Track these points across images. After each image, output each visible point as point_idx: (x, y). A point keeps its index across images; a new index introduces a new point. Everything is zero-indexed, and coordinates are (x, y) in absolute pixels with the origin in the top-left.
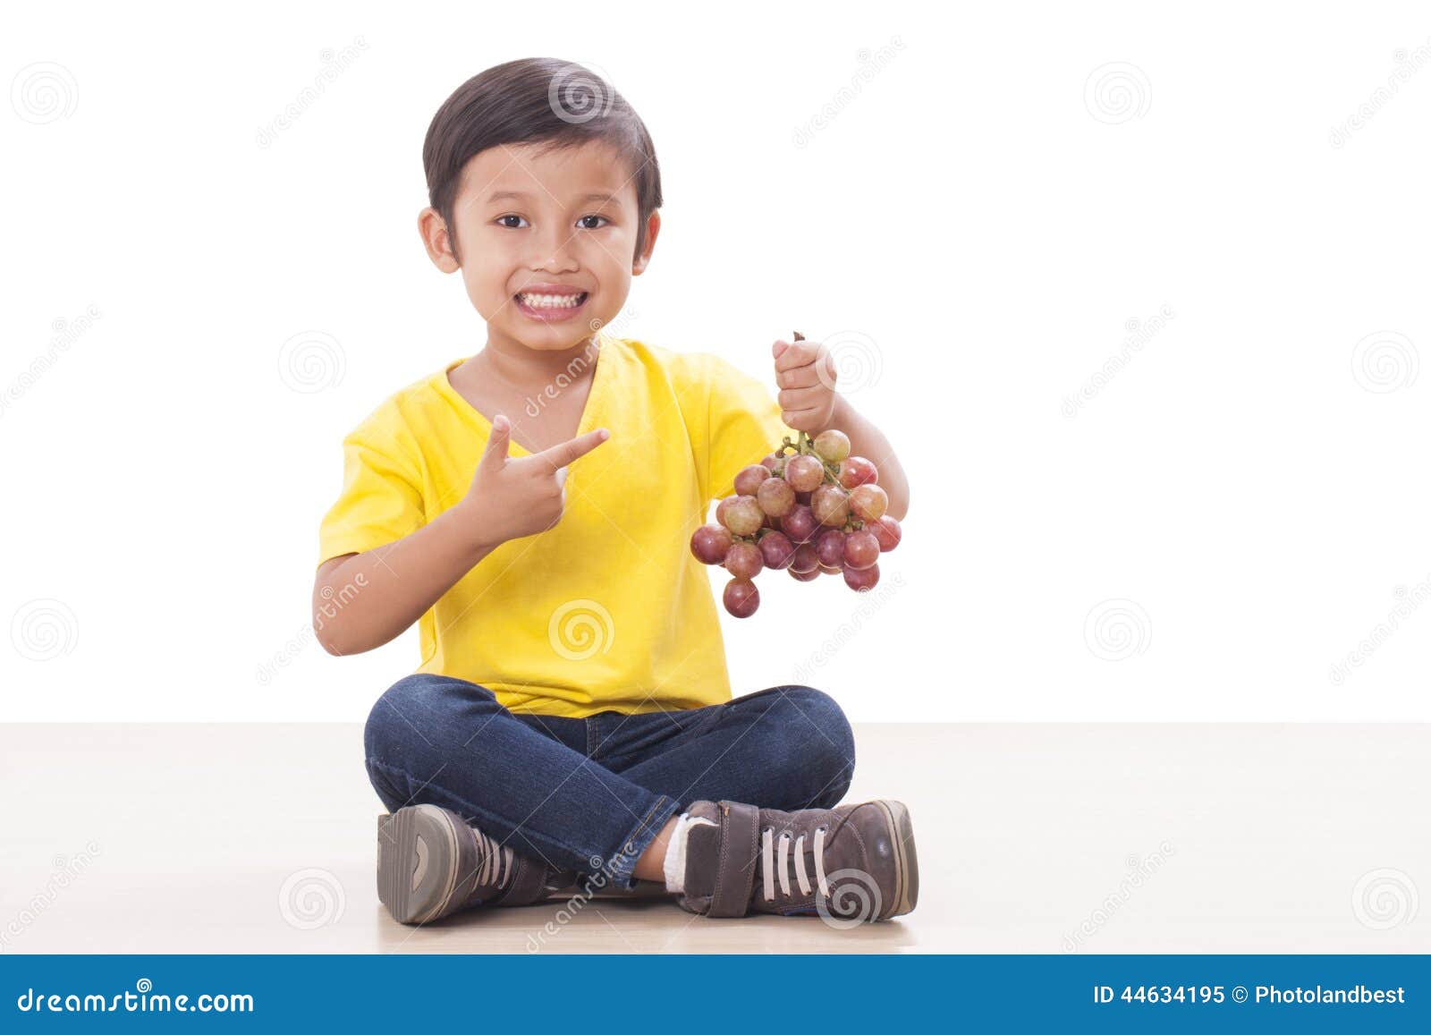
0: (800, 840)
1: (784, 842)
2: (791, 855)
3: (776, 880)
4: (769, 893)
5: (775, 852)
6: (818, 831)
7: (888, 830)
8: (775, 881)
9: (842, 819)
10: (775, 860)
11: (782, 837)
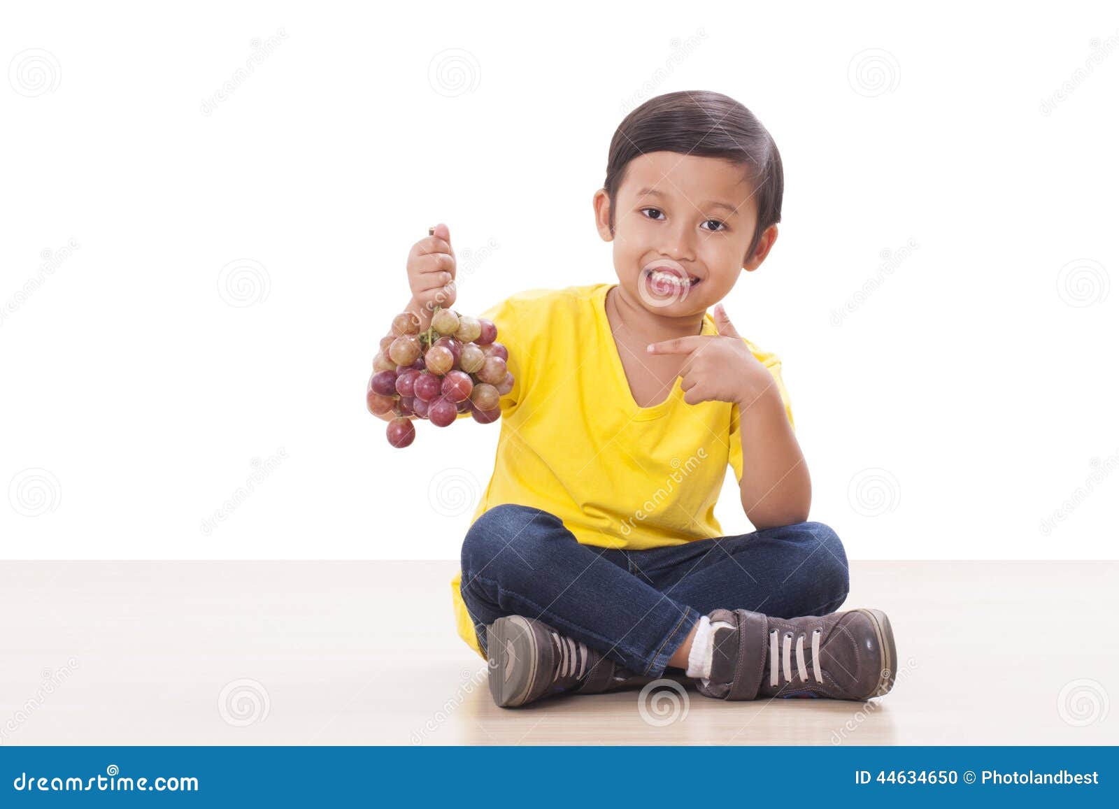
0: (800, 640)
1: (787, 641)
2: (793, 651)
3: (781, 670)
4: (774, 680)
5: (780, 649)
6: (815, 633)
7: (875, 630)
8: (779, 671)
9: (835, 623)
10: (781, 655)
11: (786, 637)
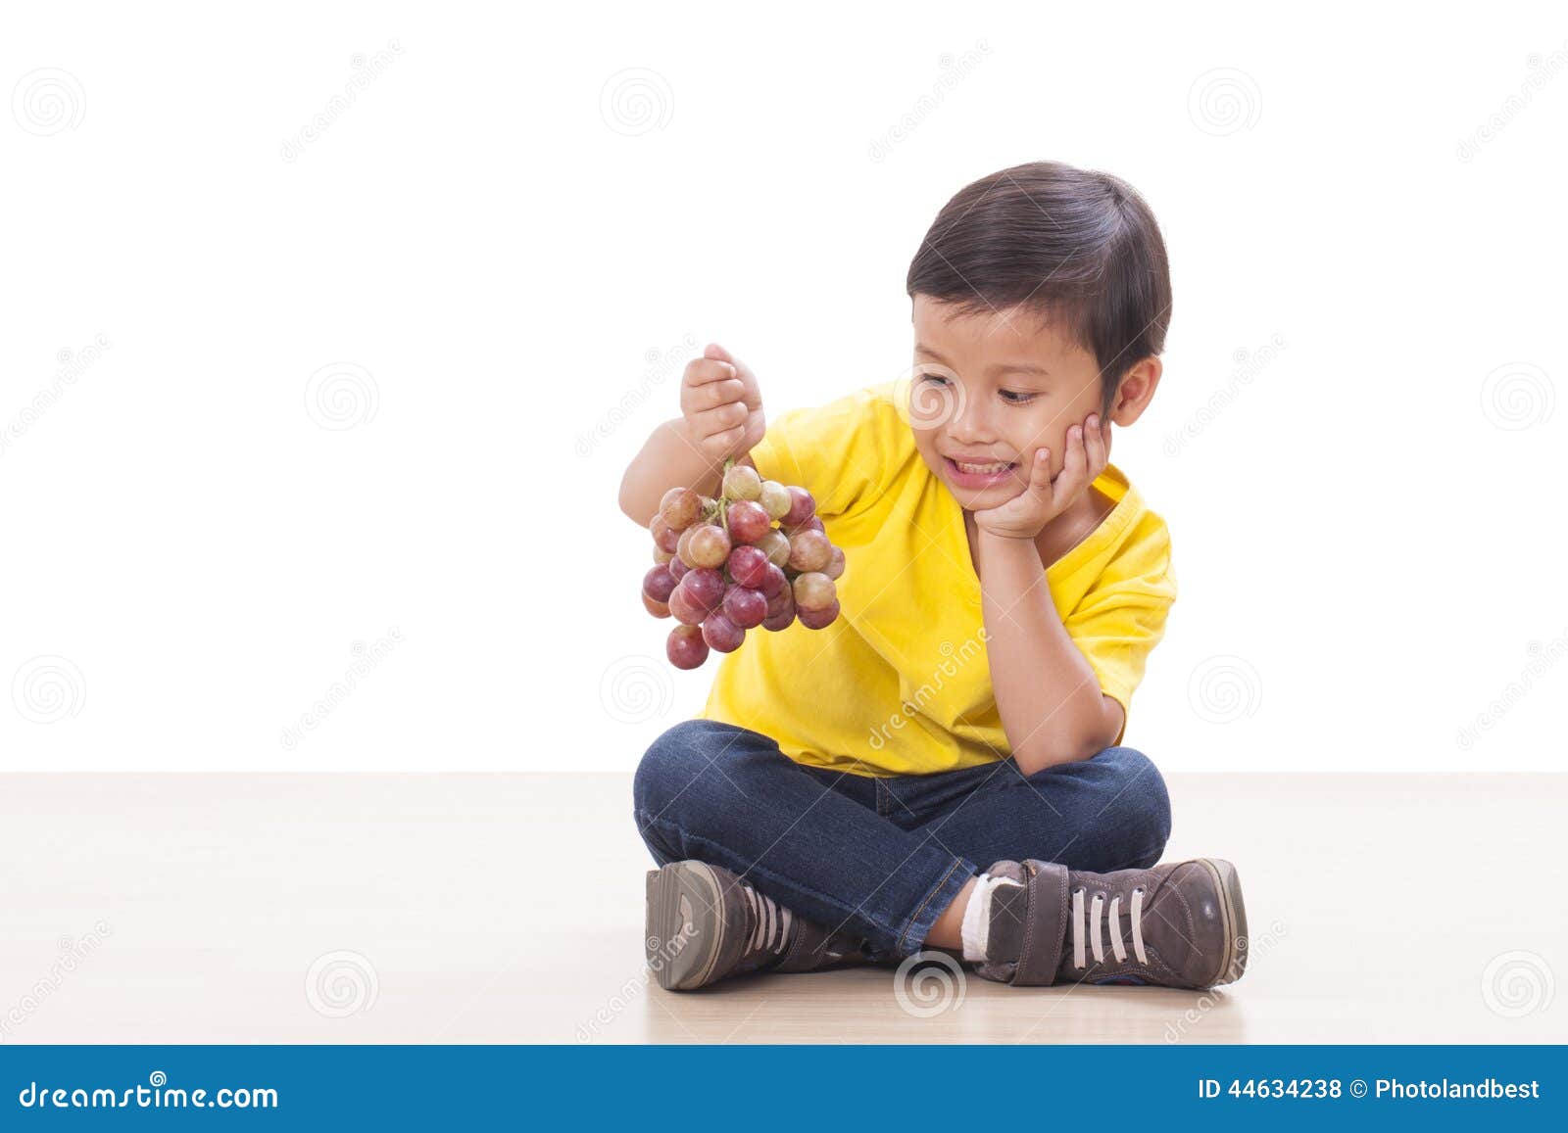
0: (1115, 902)
1: (1097, 904)
2: (1105, 918)
3: (1088, 946)
4: (1079, 960)
5: (1087, 915)
6: (1135, 892)
7: (1216, 889)
8: (1086, 947)
9: (1162, 879)
10: (1087, 924)
11: (1095, 899)
